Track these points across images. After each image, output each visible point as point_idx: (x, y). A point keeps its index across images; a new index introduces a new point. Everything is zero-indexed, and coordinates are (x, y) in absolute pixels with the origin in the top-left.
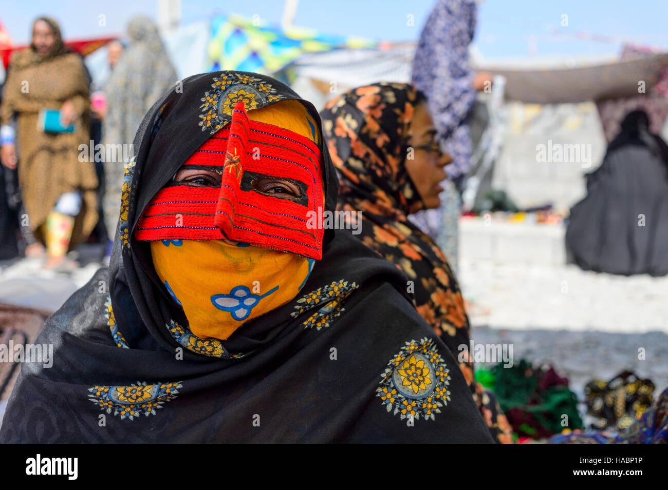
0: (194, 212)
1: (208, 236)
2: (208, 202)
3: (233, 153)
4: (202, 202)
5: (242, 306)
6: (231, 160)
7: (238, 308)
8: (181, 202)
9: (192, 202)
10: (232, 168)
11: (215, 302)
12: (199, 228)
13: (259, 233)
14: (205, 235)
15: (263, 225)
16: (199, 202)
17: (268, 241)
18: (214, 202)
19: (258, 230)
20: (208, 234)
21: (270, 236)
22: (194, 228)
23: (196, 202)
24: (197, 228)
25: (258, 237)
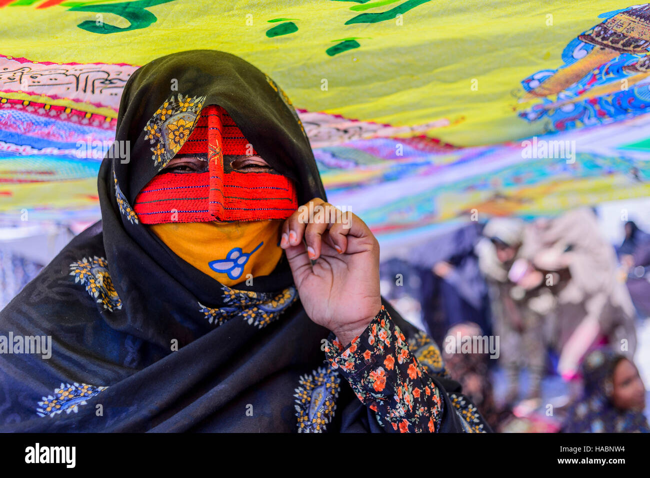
0: (182, 197)
1: (200, 219)
2: (195, 187)
3: (216, 146)
4: (189, 187)
5: (236, 265)
6: (215, 152)
7: (233, 268)
8: (169, 189)
9: (180, 188)
10: (217, 159)
11: (213, 267)
12: (191, 212)
13: (245, 210)
14: (197, 217)
15: (247, 202)
16: (186, 187)
17: (253, 215)
18: (200, 187)
19: (243, 207)
20: (201, 217)
21: (255, 209)
22: (186, 212)
23: (183, 187)
24: (188, 212)
25: (245, 213)
